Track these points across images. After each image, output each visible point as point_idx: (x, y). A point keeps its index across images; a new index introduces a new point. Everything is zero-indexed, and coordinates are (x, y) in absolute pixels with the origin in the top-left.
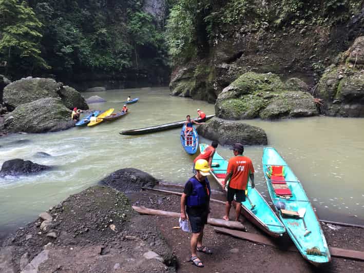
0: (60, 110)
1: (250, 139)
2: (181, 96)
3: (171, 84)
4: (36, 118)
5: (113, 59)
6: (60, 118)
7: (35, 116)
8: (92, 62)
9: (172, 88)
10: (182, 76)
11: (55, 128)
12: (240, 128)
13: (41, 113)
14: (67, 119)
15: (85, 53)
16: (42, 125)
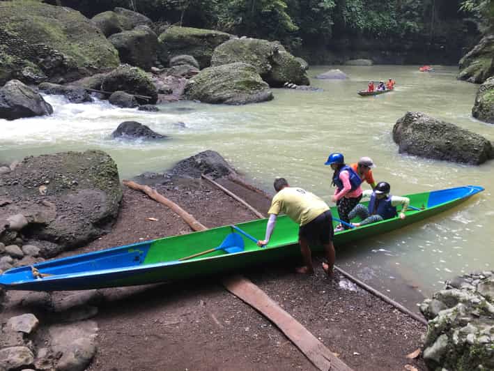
0: (246, 79)
1: (450, 149)
2: (470, 81)
3: (462, 61)
4: (213, 85)
5: (396, 19)
6: (242, 89)
7: (213, 82)
8: (361, 22)
9: (462, 67)
10: (483, 49)
11: (231, 100)
12: (438, 130)
13: (221, 80)
14: (251, 92)
15: (353, 9)
16: (216, 94)
